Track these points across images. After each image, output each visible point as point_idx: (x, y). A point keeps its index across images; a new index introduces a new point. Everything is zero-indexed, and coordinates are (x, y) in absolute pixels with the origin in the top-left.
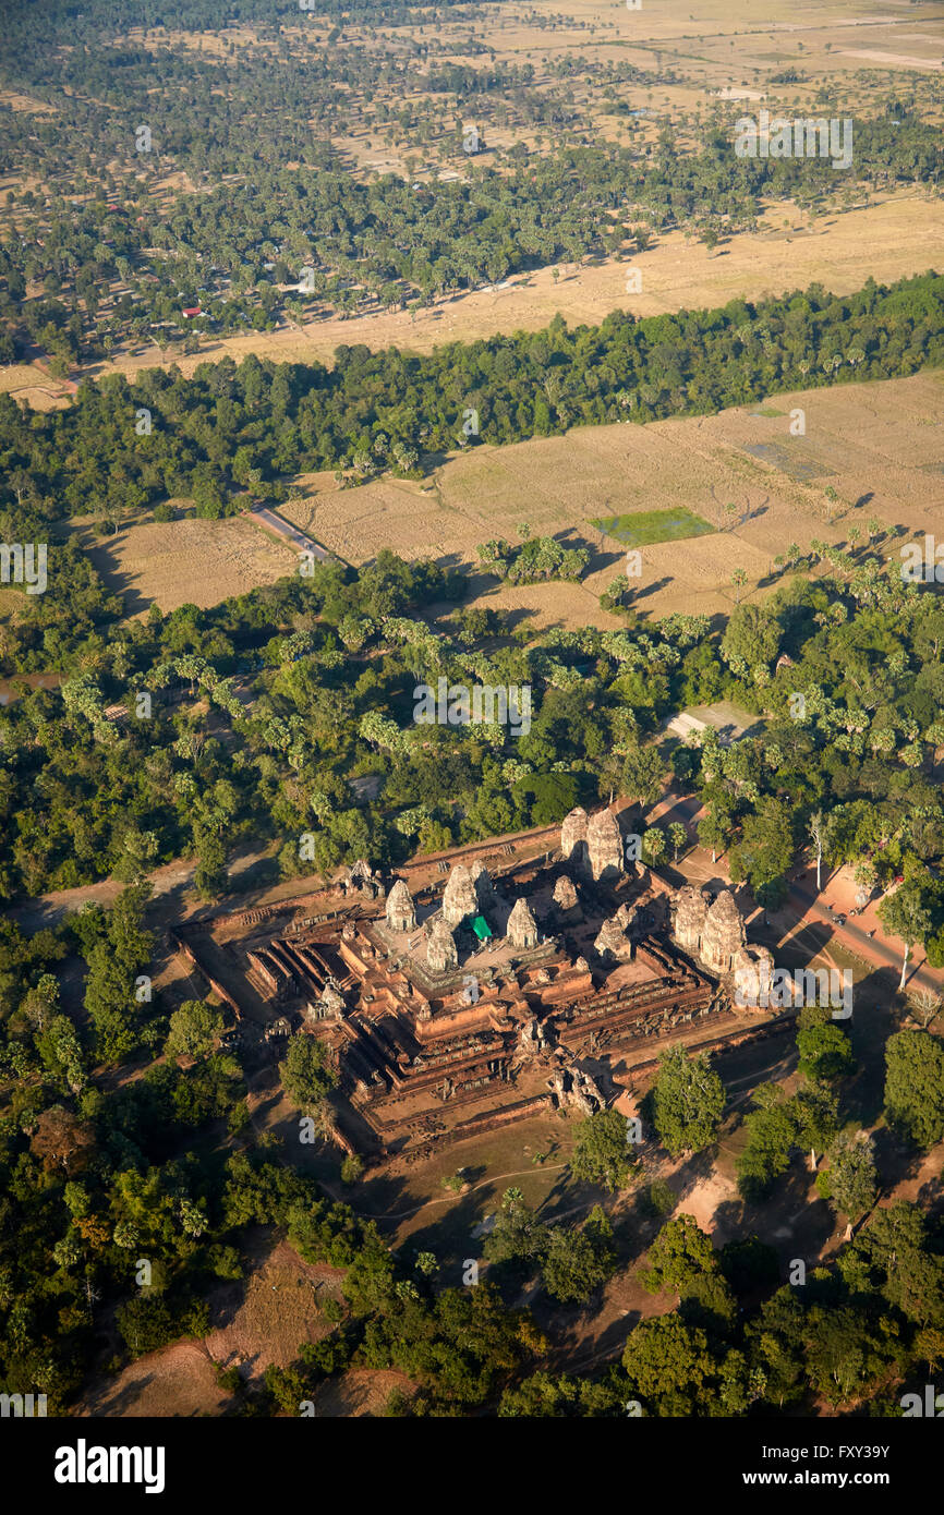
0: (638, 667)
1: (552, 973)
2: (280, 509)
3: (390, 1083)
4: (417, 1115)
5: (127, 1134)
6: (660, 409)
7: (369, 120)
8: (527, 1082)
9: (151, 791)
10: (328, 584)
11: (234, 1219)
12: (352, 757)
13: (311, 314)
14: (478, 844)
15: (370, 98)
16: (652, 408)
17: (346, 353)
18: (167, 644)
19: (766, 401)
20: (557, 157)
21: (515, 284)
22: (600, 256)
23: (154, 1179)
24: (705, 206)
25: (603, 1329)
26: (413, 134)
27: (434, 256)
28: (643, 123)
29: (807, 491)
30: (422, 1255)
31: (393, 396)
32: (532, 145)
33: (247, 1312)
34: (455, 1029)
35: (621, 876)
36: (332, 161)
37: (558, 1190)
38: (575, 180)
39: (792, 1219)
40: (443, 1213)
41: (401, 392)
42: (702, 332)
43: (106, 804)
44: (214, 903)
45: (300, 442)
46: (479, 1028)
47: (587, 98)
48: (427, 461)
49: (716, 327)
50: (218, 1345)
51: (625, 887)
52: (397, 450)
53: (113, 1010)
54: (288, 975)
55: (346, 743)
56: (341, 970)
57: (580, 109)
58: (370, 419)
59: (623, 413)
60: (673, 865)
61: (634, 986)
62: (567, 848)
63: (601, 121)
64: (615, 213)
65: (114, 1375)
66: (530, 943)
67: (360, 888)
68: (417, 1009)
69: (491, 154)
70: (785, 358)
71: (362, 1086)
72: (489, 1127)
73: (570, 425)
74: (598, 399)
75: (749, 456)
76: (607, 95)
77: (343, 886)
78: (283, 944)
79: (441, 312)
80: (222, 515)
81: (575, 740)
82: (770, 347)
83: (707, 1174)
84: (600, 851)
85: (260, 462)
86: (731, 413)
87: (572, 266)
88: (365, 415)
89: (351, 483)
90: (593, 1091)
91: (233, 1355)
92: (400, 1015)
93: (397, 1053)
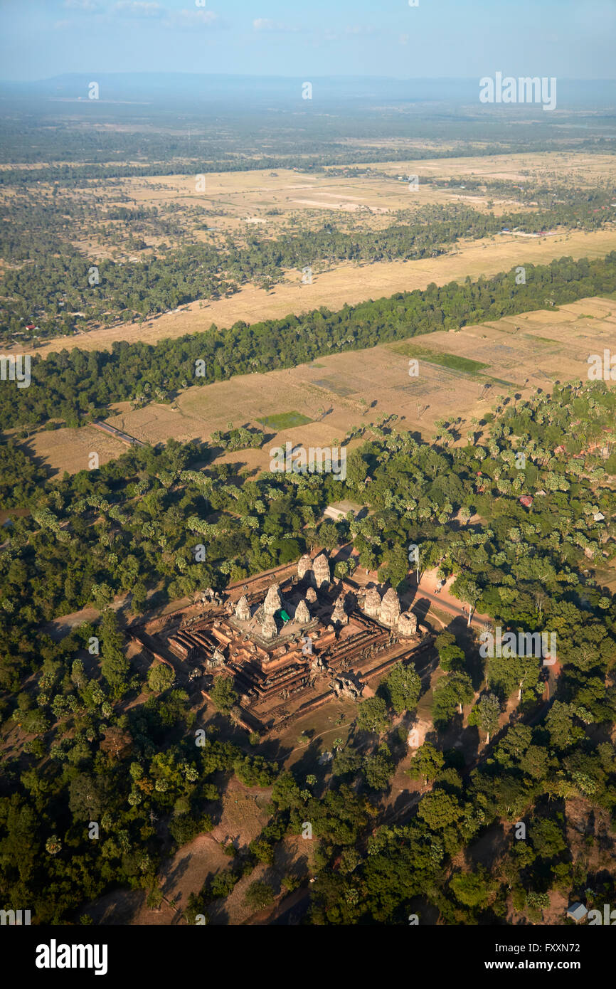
0: (306, 486)
1: (318, 633)
2: (106, 421)
3: (258, 694)
4: (274, 708)
5: (145, 735)
6: (270, 366)
7: (86, 233)
8: (321, 687)
9: (95, 562)
10: (148, 456)
11: (209, 770)
12: (184, 539)
13: (89, 327)
14: (257, 576)
15: (82, 222)
16: (266, 365)
17: (118, 345)
18: (76, 490)
19: (315, 360)
20: (183, 251)
21: (182, 310)
22: (217, 296)
23: (172, 757)
24: (259, 271)
25: (395, 800)
26: (109, 239)
27: (142, 298)
28: (216, 234)
29: (347, 401)
30: (308, 776)
31: (146, 365)
32: (169, 245)
33: (226, 815)
34: (280, 665)
35: (329, 585)
36: (75, 253)
37: (351, 736)
38: (195, 261)
39: (460, 737)
40: (302, 754)
41: (149, 363)
42: (280, 330)
43: (74, 571)
44: (141, 615)
45: (108, 388)
46: (290, 663)
47: (187, 223)
48: (172, 396)
49: (285, 328)
50: (218, 834)
51: (332, 590)
52: (157, 391)
53: (117, 673)
54: (192, 647)
55: (180, 532)
56: (216, 642)
57: (185, 228)
58: (139, 377)
59: (254, 369)
60: (350, 578)
61: (352, 637)
62: (301, 574)
63: (195, 233)
64: (218, 276)
65: (172, 857)
66: (307, 620)
67: (210, 601)
68: (263, 658)
69: (150, 249)
70: (319, 340)
71: (245, 697)
72: (310, 710)
73: (231, 375)
74: (241, 362)
75: (316, 386)
76: (194, 221)
77: (202, 601)
78: (184, 632)
79: (151, 324)
80: (79, 426)
81: (289, 522)
82: (311, 336)
83: (416, 721)
84: (321, 574)
85: (92, 398)
86: (301, 366)
87: (206, 300)
88: (137, 374)
89: (137, 407)
90: (353, 687)
91: (227, 838)
92: (252, 661)
93: (258, 680)
